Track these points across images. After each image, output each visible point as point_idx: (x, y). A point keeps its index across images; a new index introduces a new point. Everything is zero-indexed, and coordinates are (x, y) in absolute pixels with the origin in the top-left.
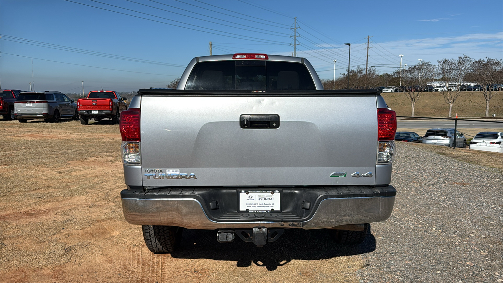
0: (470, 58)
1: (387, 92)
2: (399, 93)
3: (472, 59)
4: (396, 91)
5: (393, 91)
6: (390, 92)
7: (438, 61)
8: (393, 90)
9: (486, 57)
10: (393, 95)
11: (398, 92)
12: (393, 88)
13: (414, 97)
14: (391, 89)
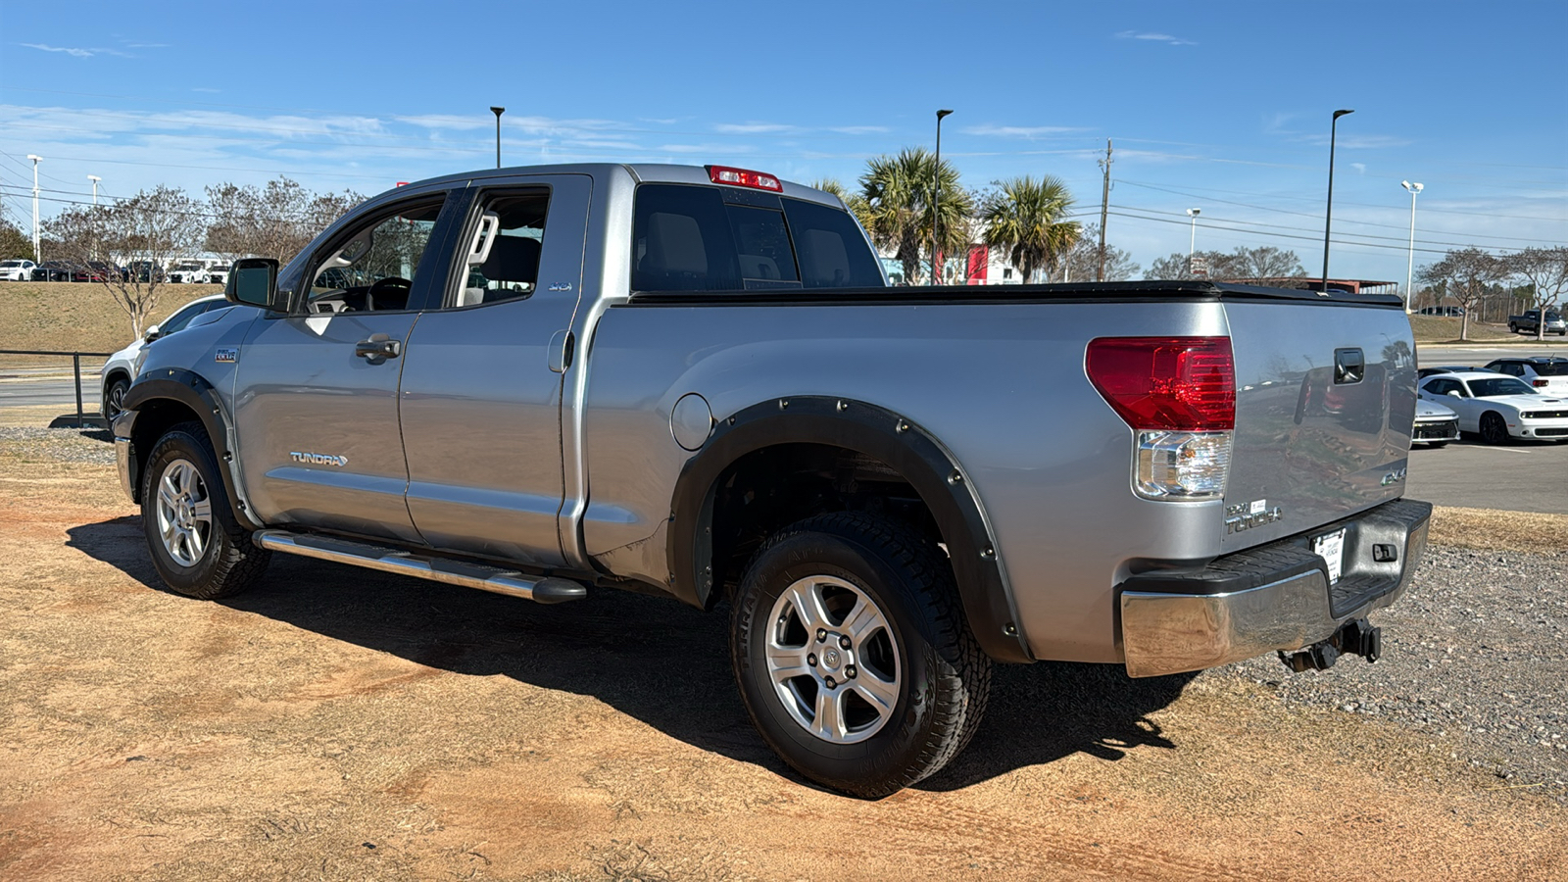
0: (300, 187)
1: (7, 280)
2: (48, 282)
3: (308, 192)
4: (38, 276)
5: (27, 277)
6: (17, 279)
7: (207, 188)
8: (27, 273)
9: (348, 191)
10: (29, 289)
11: (46, 280)
12: (25, 267)
13: (139, 299)
14: (20, 270)
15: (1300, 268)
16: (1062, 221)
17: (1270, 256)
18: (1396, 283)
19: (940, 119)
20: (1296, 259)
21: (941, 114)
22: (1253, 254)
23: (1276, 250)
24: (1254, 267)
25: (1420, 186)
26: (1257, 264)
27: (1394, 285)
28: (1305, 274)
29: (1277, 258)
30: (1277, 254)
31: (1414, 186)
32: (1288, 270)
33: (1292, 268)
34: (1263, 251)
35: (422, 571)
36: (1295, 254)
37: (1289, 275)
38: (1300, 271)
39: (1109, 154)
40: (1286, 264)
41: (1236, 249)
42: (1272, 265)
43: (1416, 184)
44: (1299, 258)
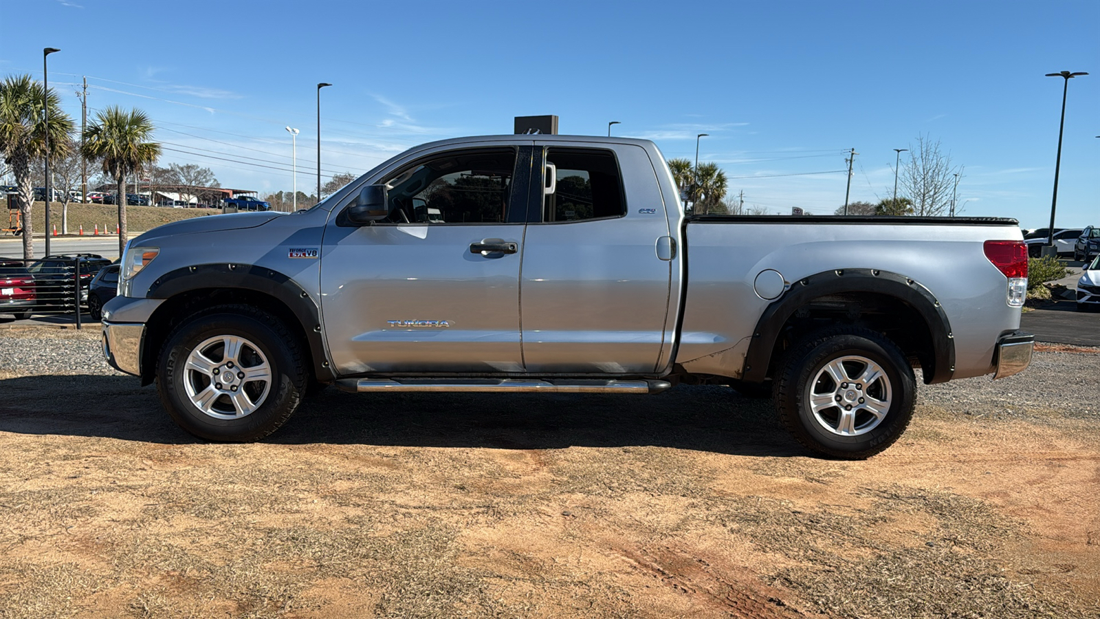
15: (215, 180)
16: (146, 142)
17: (193, 171)
18: (256, 192)
19: (46, 54)
20: (212, 174)
21: (47, 51)
22: (182, 169)
23: (198, 167)
24: (183, 178)
25: (297, 131)
26: (185, 176)
27: (255, 194)
28: (218, 184)
29: (199, 173)
30: (199, 169)
31: (293, 130)
32: (207, 182)
33: (210, 180)
34: (188, 167)
35: (549, 387)
36: (211, 170)
37: (207, 185)
38: (216, 183)
39: (85, 88)
40: (205, 177)
41: (170, 164)
42: (196, 179)
43: (295, 129)
44: (214, 173)
